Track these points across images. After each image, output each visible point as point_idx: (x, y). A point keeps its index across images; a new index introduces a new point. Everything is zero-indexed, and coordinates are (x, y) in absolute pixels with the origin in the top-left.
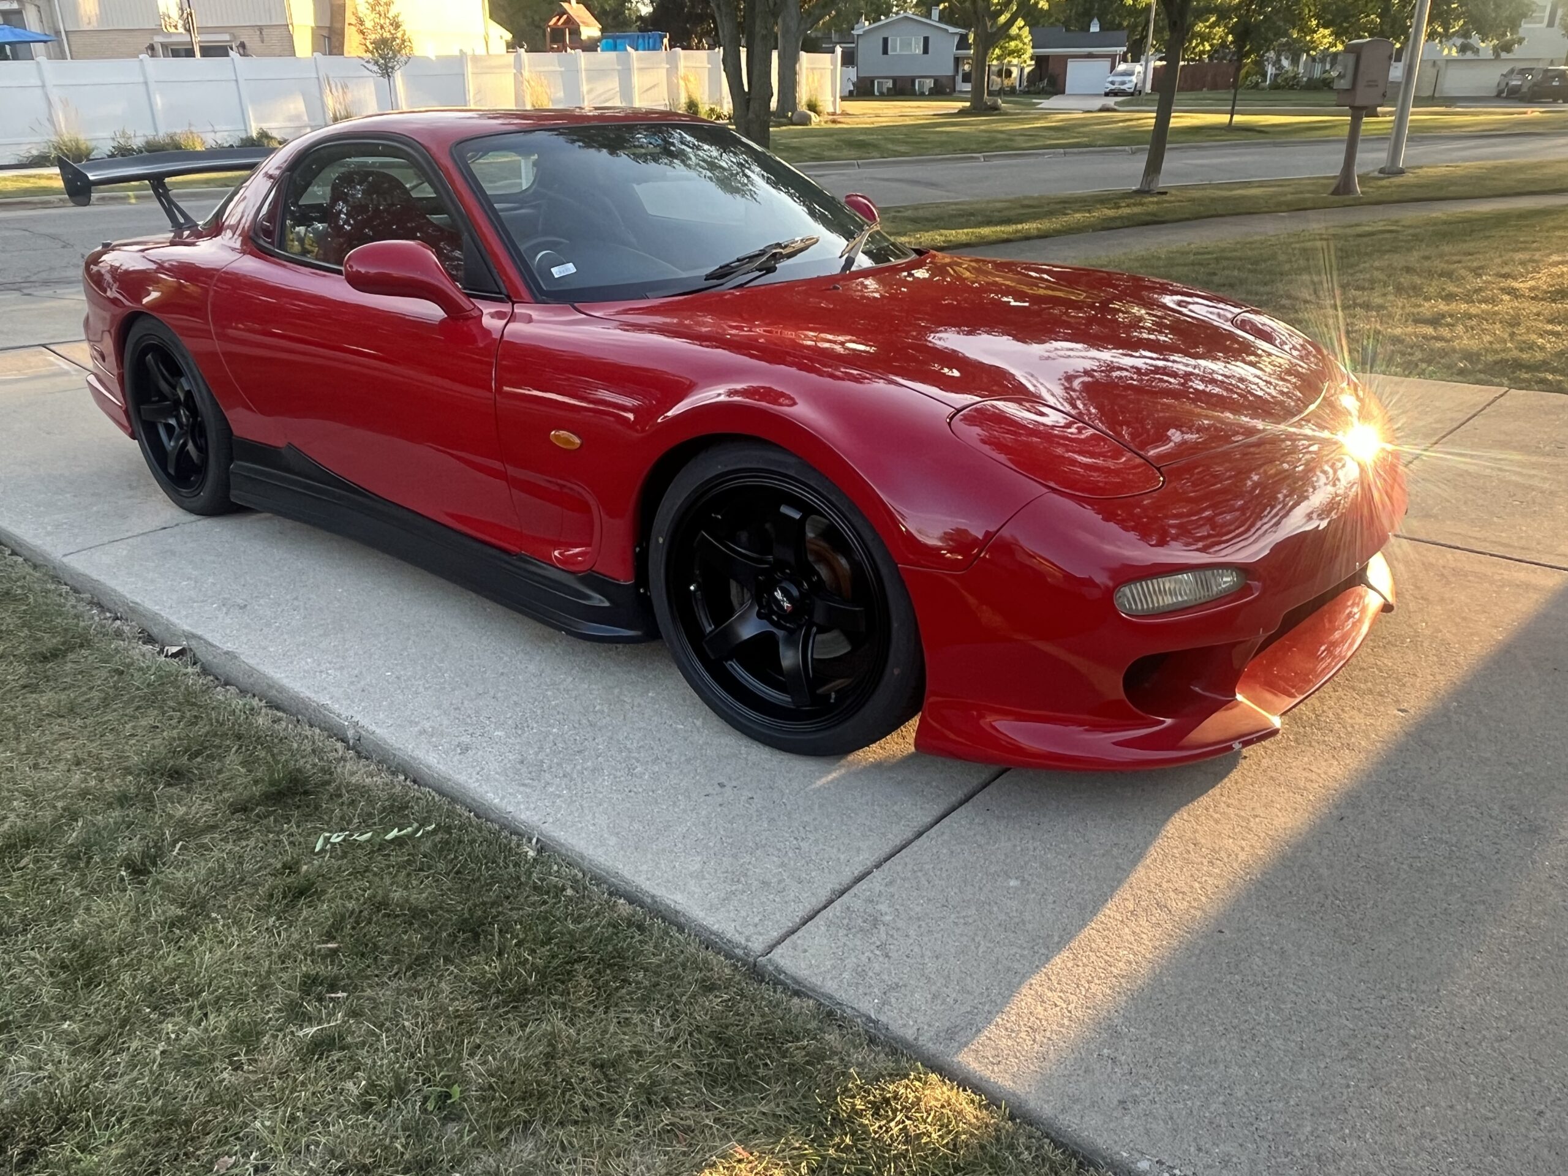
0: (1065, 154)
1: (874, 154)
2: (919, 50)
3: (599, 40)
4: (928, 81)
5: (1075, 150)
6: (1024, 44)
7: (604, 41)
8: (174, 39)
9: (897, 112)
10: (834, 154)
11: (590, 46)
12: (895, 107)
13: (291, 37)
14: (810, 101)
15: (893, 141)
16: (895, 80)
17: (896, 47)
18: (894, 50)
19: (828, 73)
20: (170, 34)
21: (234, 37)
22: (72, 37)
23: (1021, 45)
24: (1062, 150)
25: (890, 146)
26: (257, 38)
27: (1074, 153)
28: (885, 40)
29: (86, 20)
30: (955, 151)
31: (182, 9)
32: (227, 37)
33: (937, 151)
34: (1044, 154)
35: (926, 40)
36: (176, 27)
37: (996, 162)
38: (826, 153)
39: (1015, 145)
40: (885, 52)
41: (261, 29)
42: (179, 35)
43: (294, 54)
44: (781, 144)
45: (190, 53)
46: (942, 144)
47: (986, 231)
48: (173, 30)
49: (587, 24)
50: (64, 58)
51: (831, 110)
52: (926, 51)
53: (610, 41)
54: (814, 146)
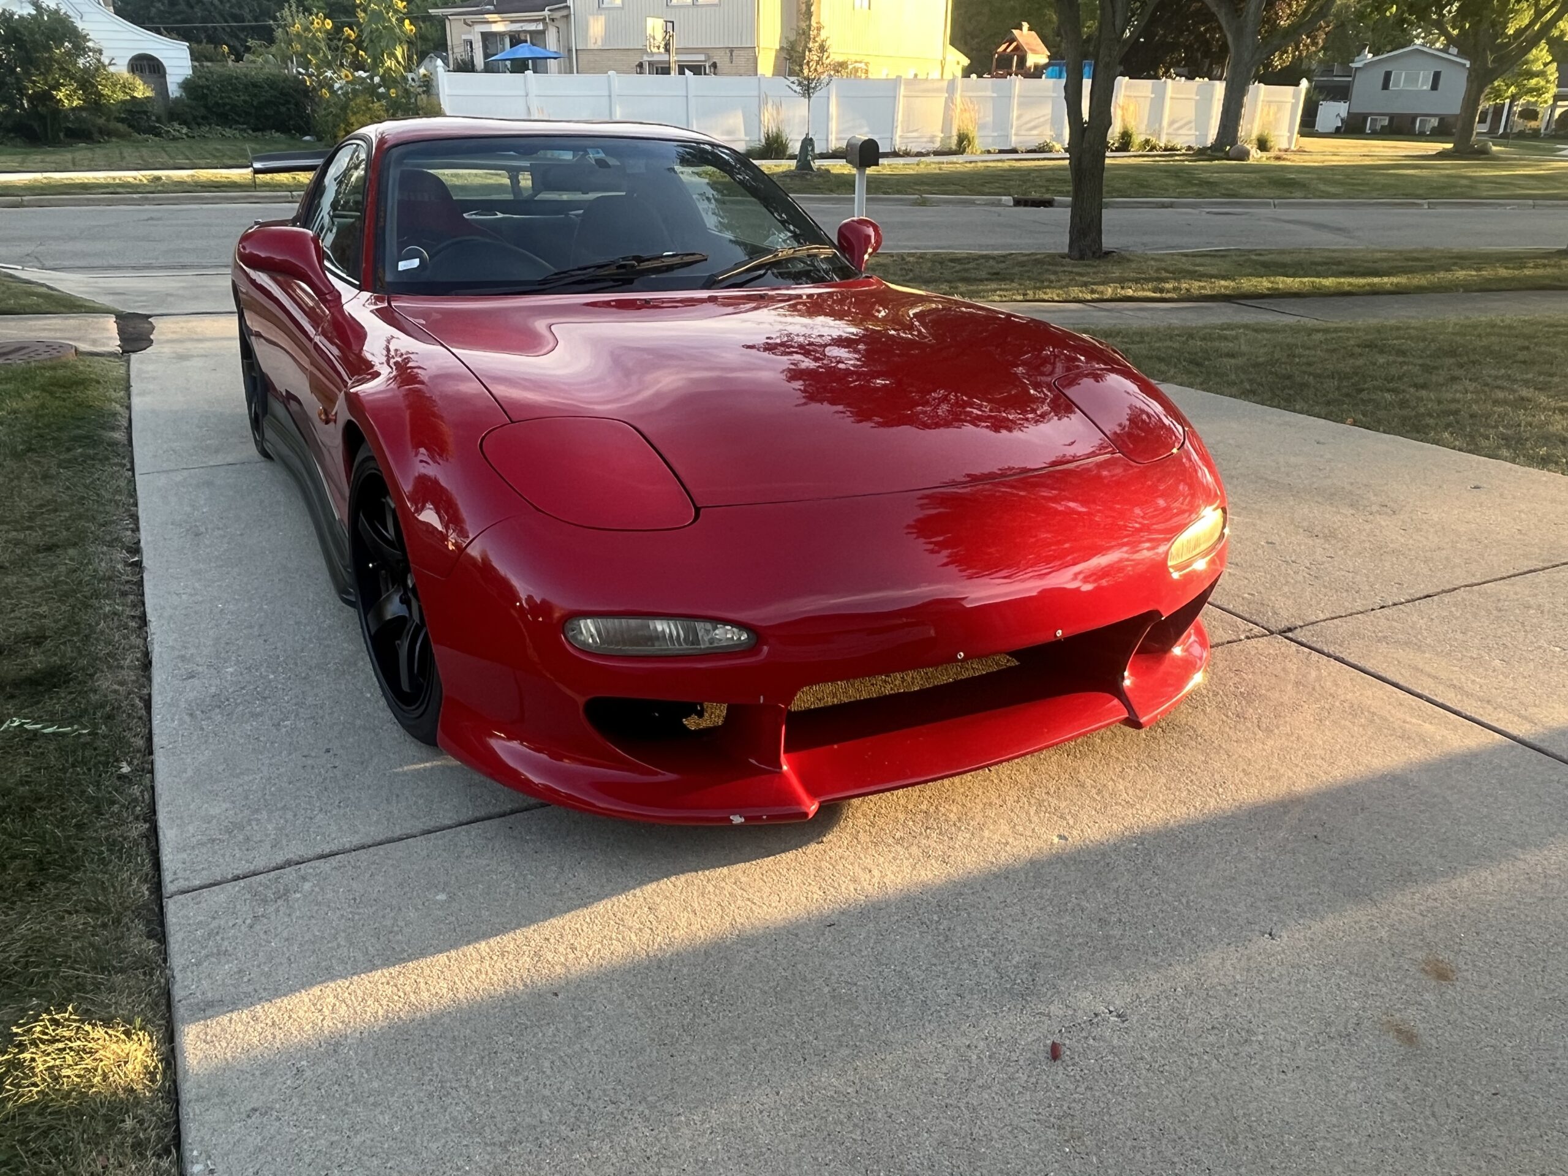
0: (1534, 206)
1: (1298, 194)
2: (1427, 87)
3: (1046, 66)
4: (1433, 120)
5: (1548, 202)
6: (1548, 82)
7: (1050, 68)
8: (656, 58)
9: (1365, 151)
10: (1251, 191)
11: (1037, 73)
12: (1365, 146)
13: (756, 59)
14: (1261, 135)
15: (1326, 181)
16: (1392, 117)
17: (1399, 82)
18: (1397, 84)
19: (1289, 106)
20: (652, 54)
21: (708, 58)
22: (581, 56)
23: (1542, 83)
24: (1531, 202)
25: (1322, 187)
26: (727, 59)
27: (1548, 206)
28: (1388, 75)
29: (593, 41)
30: (1394, 196)
31: (666, 32)
32: (702, 57)
33: (1374, 194)
34: (1509, 205)
35: (1437, 76)
36: (659, 48)
37: (1441, 210)
38: (1243, 191)
39: (1475, 193)
40: (1386, 86)
41: (732, 50)
42: (661, 56)
43: (756, 74)
44: (1197, 179)
45: (665, 70)
46: (1385, 187)
47: (1329, 282)
48: (655, 50)
49: (1034, 52)
50: (571, 72)
51: (1285, 146)
52: (1435, 87)
53: (1057, 68)
54: (1232, 182)
